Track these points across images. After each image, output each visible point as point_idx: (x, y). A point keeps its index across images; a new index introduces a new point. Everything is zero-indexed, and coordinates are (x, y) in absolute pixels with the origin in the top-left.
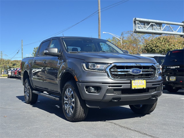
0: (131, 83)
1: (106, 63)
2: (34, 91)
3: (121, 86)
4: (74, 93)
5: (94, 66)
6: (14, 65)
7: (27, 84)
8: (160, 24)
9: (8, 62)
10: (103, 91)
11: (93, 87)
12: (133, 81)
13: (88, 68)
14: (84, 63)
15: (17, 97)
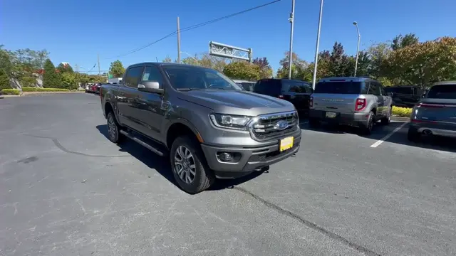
0: (279, 143)
1: (243, 116)
2: (122, 131)
3: (268, 150)
4: (194, 157)
5: (229, 120)
6: (91, 79)
7: (111, 119)
8: (231, 49)
9: (85, 76)
10: (245, 159)
11: (228, 153)
12: (282, 141)
13: (220, 123)
14: (212, 114)
15: (97, 127)
